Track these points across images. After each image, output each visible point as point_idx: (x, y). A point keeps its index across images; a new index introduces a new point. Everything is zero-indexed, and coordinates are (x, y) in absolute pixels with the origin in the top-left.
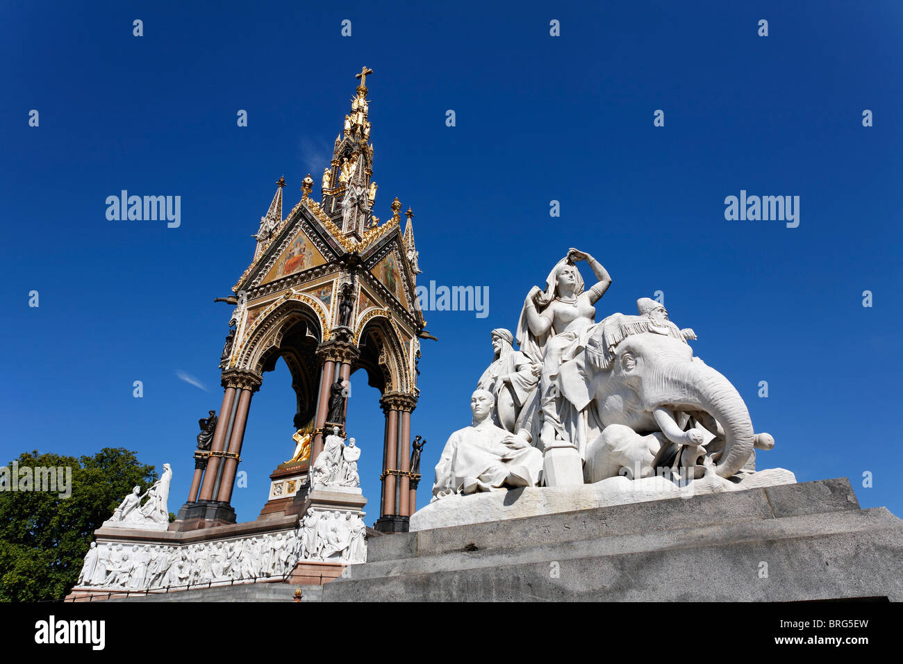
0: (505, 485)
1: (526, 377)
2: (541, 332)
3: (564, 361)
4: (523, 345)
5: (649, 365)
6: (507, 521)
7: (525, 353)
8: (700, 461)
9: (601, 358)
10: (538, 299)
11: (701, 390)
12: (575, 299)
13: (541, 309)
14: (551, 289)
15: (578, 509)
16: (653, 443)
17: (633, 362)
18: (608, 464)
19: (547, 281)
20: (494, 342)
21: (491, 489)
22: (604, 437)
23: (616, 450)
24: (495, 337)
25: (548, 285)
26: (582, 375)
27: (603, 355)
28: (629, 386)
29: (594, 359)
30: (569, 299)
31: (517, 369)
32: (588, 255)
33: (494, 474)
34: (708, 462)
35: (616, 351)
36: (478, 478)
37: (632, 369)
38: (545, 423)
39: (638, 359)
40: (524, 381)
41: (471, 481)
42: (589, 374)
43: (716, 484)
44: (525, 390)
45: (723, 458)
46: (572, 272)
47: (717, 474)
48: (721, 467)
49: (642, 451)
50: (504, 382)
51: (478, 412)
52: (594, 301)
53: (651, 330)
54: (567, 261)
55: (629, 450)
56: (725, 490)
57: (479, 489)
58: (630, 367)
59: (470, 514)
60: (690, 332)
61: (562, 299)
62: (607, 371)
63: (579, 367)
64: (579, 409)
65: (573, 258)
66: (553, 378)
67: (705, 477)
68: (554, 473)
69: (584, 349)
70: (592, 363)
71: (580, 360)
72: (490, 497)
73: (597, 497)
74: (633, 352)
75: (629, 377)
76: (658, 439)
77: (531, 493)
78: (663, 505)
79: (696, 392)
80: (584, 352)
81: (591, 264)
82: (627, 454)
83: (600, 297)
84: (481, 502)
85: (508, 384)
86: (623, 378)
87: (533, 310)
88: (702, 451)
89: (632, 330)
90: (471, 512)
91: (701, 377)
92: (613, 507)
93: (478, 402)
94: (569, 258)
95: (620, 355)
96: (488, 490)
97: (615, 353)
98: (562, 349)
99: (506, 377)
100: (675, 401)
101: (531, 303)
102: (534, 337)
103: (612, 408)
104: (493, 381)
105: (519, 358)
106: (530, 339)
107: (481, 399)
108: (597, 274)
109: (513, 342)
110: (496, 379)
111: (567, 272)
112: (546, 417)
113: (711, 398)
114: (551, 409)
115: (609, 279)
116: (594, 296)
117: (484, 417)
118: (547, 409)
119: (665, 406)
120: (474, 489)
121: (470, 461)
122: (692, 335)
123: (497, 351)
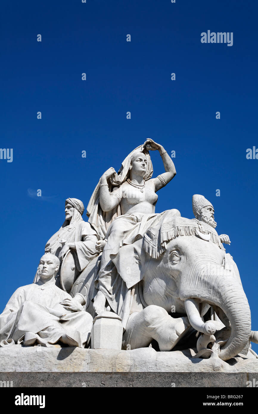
0: (59, 342)
1: (89, 247)
2: (109, 209)
3: (124, 244)
4: (92, 218)
5: (189, 263)
6: (57, 373)
7: (93, 225)
8: (210, 346)
9: (154, 249)
10: (112, 180)
11: (222, 294)
12: (142, 184)
14: (125, 172)
15: (114, 371)
16: (180, 326)
17: (177, 258)
18: (143, 335)
19: (123, 164)
20: (66, 210)
21: (47, 345)
22: (143, 314)
23: (151, 326)
24: (68, 205)
25: (122, 168)
26: (137, 259)
27: (156, 247)
28: (171, 277)
29: (149, 249)
30: (138, 184)
31: (83, 239)
32: (162, 147)
33: (52, 332)
34: (216, 347)
35: (167, 246)
36: (38, 333)
37: (176, 263)
38: (99, 292)
39: (182, 257)
40: (87, 250)
41: (32, 336)
42: (143, 260)
43: (217, 365)
44: (87, 258)
45: (226, 345)
46: (145, 160)
47: (220, 357)
48: (223, 351)
49: (170, 331)
50: (70, 248)
51: (44, 274)
52: (158, 188)
53: (197, 234)
54: (143, 149)
55: (161, 328)
56: (222, 370)
57: (36, 343)
58: (174, 262)
59: (27, 362)
60: (226, 237)
61: (132, 182)
62: (158, 261)
63: (136, 252)
64: (129, 287)
65: (149, 147)
66: (112, 256)
67: (211, 358)
68: (100, 337)
69: (142, 237)
70: (147, 251)
71: (138, 246)
72: (45, 351)
73: (130, 362)
74: (179, 250)
75: (173, 270)
76: (184, 323)
77: (79, 352)
78: (176, 376)
79: (218, 294)
80: (142, 240)
81: (162, 155)
82: (158, 331)
83: (164, 186)
84: (37, 354)
85: (73, 251)
86: (168, 269)
87: (106, 188)
88: (212, 339)
89: (183, 232)
90: (28, 361)
91: (224, 283)
92: (141, 373)
93: (46, 265)
94: (145, 147)
95: (170, 250)
97: (166, 248)
98: (125, 232)
99: (72, 244)
100: (202, 297)
101: (105, 183)
102: (102, 212)
103: (156, 293)
104: (61, 245)
105: (87, 229)
106: (98, 213)
107: (48, 263)
108: (165, 165)
109: (83, 212)
110: (63, 244)
111: (141, 160)
112: (101, 287)
113: (228, 301)
114: (107, 282)
115: (175, 171)
116: (159, 184)
117: (49, 278)
118: (102, 280)
119: (194, 298)
120: (32, 342)
121: (32, 318)
122: (228, 240)
123: (68, 218)
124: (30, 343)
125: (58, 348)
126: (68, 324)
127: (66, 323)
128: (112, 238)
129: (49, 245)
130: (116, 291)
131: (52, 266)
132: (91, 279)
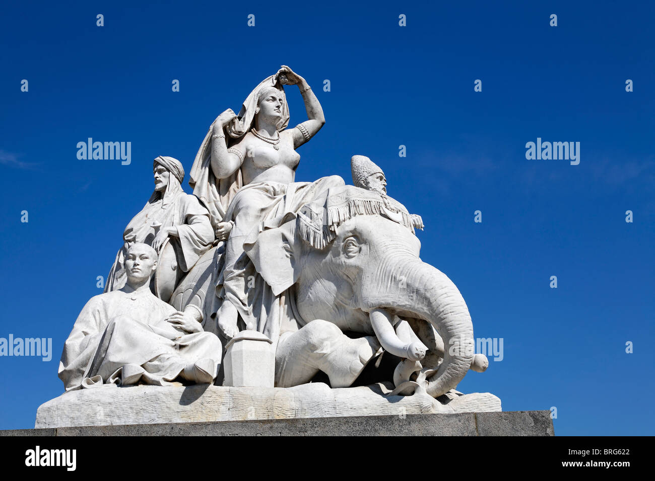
0: (179, 379)
1: (200, 234)
3: (266, 228)
4: (200, 189)
5: (375, 255)
6: (184, 424)
7: (202, 199)
8: (414, 377)
9: (317, 235)
10: (230, 129)
11: (432, 300)
12: (276, 137)
13: (232, 141)
14: (249, 118)
15: (270, 418)
16: (363, 349)
17: (356, 249)
18: (304, 365)
19: (245, 104)
20: (157, 175)
21: (163, 383)
22: (307, 334)
23: (319, 351)
24: (160, 167)
25: (244, 110)
26: (287, 251)
27: (321, 232)
28: (345, 277)
29: (308, 235)
30: (269, 137)
31: (187, 220)
32: (303, 80)
33: (167, 363)
34: (421, 379)
35: (338, 231)
36: (142, 366)
37: (354, 256)
38: (226, 303)
39: (364, 247)
40: (196, 238)
41: (134, 370)
42: (297, 252)
43: (426, 404)
44: (196, 251)
45: (437, 375)
46: (280, 100)
47: (428, 393)
48: (433, 384)
49: (350, 357)
50: (169, 236)
51: (136, 274)
52: (298, 144)
53: (382, 212)
54: (275, 82)
55: (334, 354)
56: (433, 411)
57: (143, 381)
58: (351, 254)
59: (130, 411)
60: (418, 219)
61: (260, 133)
62: (323, 253)
63: (285, 239)
64: (276, 293)
65: (283, 79)
66: (247, 246)
67: (416, 394)
68: (242, 369)
69: (294, 217)
70: (305, 238)
71: (288, 230)
72: (159, 392)
73: (295, 405)
74: (358, 236)
75: (349, 267)
76: (370, 345)
77: (215, 392)
78: (371, 422)
79: (426, 300)
80: (294, 221)
81: (304, 93)
82: (331, 358)
83: (306, 140)
84: (146, 398)
85: (174, 240)
86: (340, 266)
87: (221, 142)
88: (418, 367)
89: (362, 210)
90: (131, 408)
91: (434, 284)
92: (317, 419)
93: (138, 261)
94: (277, 79)
95: (343, 237)
96: (157, 384)
97: (337, 233)
98: (263, 210)
100: (399, 305)
101: (221, 133)
102: (215, 178)
103: (319, 301)
105: (193, 207)
107: (142, 257)
108: (309, 109)
109: (183, 179)
110: (157, 229)
111: (274, 99)
112: (229, 294)
113: (441, 310)
114: (237, 287)
115: (323, 119)
116: (300, 138)
118: (231, 284)
119: (385, 308)
120: (136, 379)
121: (132, 343)
122: (420, 224)
123: (160, 188)
124: (132, 381)
125: (180, 388)
126: (187, 352)
127: (185, 350)
128: (243, 218)
129: (131, 230)
130: (254, 300)
131: (148, 262)
132: (207, 283)
